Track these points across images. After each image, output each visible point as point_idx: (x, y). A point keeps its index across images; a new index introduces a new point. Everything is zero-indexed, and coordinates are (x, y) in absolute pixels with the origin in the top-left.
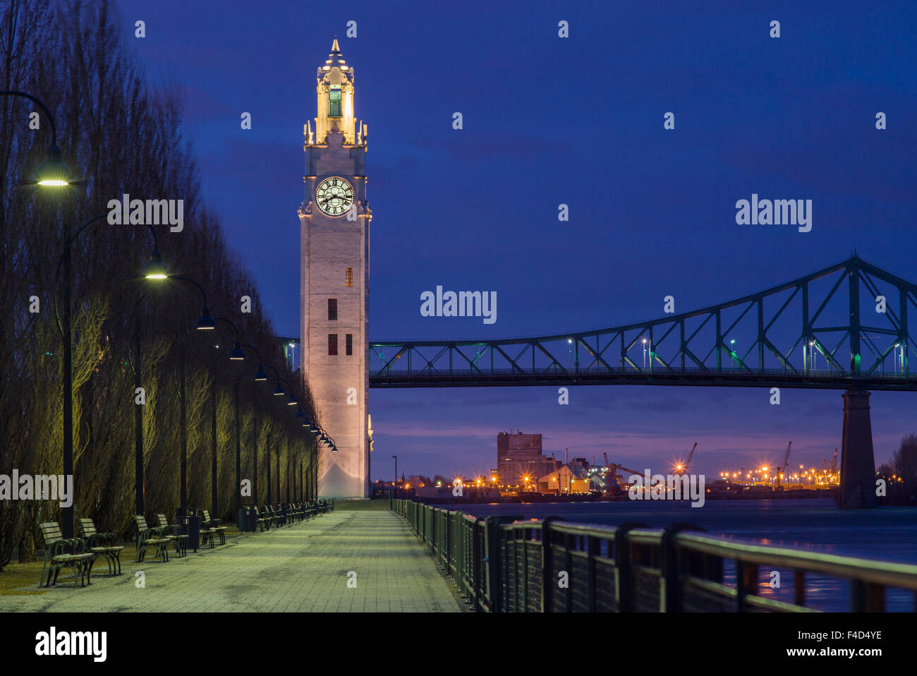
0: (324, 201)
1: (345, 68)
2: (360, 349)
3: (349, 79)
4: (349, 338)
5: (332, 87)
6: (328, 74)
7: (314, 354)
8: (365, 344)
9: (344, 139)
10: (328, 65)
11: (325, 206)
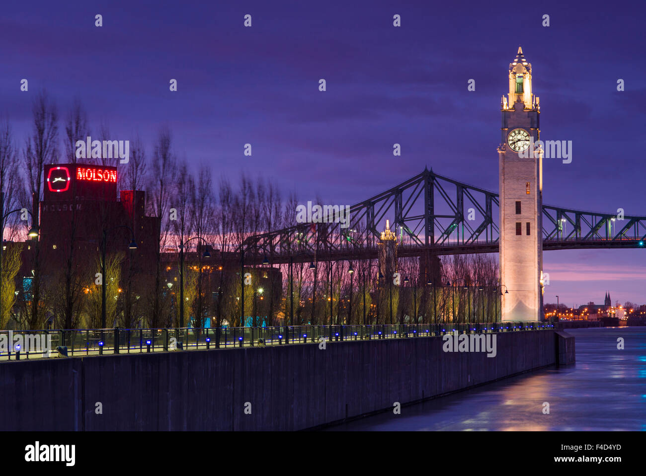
0: (513, 143)
1: (525, 64)
2: (534, 232)
3: (528, 70)
4: (528, 225)
5: (517, 75)
6: (515, 68)
7: (507, 234)
8: (538, 228)
9: (524, 106)
10: (516, 62)
11: (514, 146)
